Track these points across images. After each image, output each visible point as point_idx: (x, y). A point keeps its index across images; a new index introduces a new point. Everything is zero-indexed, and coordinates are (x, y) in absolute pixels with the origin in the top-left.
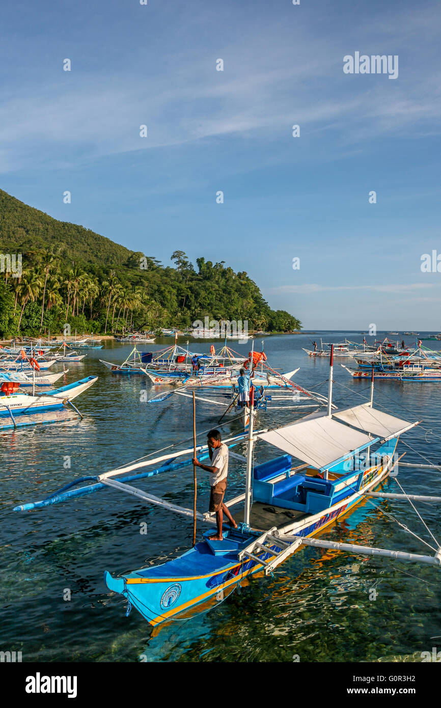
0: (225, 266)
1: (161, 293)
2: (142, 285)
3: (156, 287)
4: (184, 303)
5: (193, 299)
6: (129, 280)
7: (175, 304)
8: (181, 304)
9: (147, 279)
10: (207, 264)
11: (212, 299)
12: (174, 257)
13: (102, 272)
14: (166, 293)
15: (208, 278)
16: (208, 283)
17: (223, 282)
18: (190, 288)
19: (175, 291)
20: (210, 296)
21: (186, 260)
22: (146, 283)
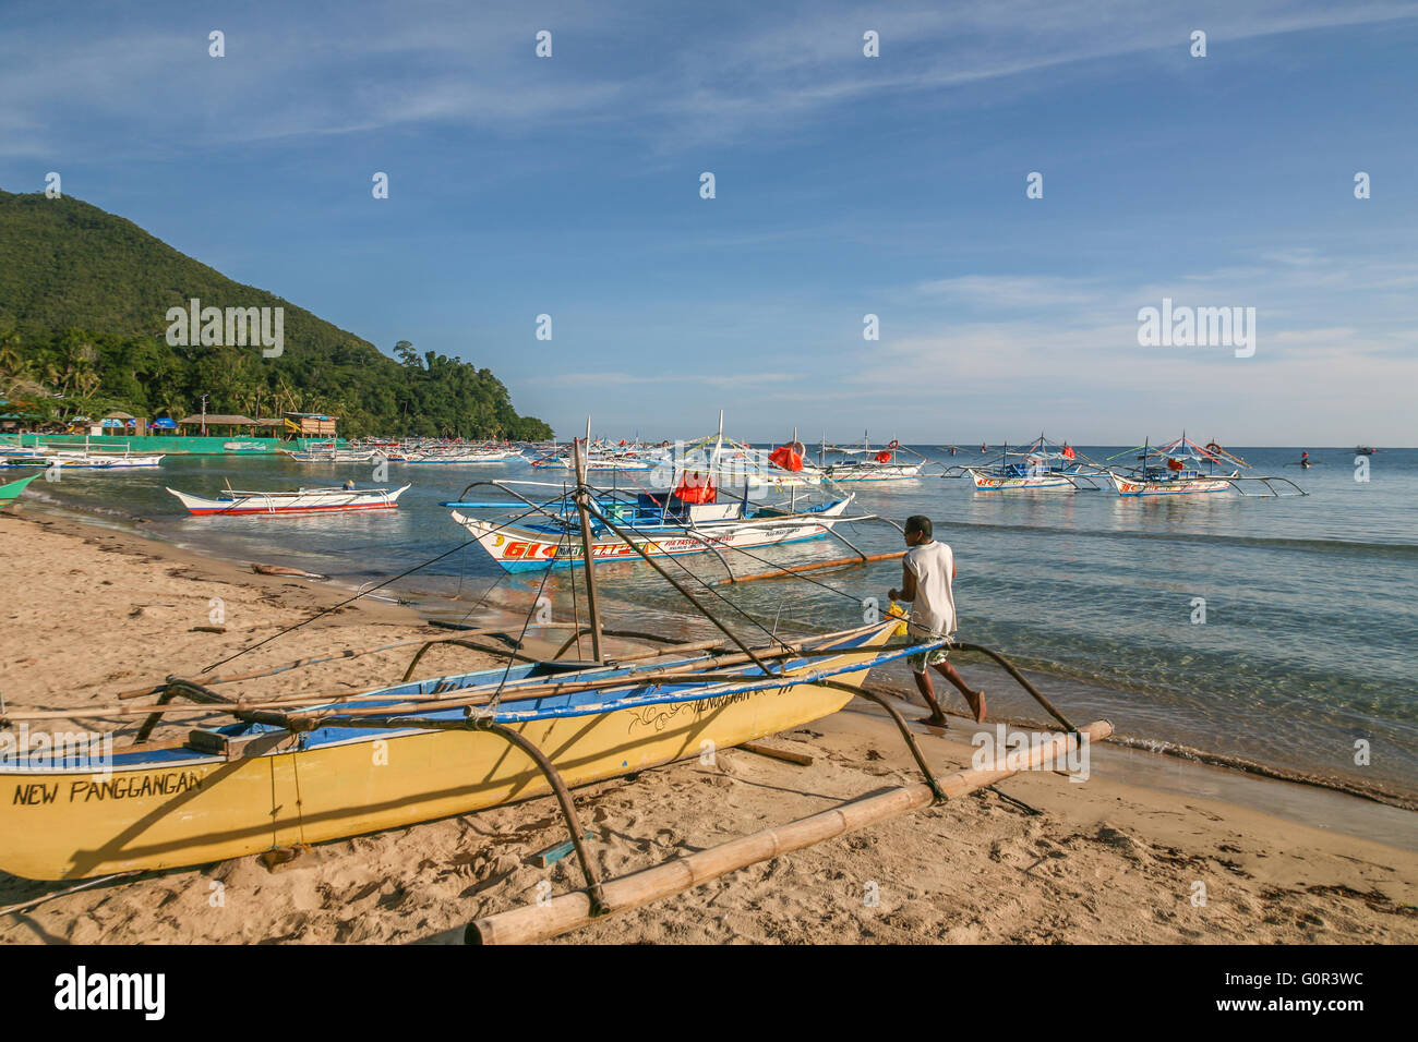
0: (463, 362)
1: (376, 395)
2: (354, 386)
3: (371, 390)
4: (405, 407)
5: (416, 403)
6: (337, 380)
7: (395, 409)
8: (402, 409)
9: (360, 379)
10: (439, 359)
11: (440, 403)
12: (397, 348)
13: (302, 371)
14: (383, 397)
15: (437, 378)
16: (437, 384)
17: (456, 382)
18: (414, 391)
19: (393, 394)
20: (438, 400)
21: (413, 352)
22: (358, 384)
